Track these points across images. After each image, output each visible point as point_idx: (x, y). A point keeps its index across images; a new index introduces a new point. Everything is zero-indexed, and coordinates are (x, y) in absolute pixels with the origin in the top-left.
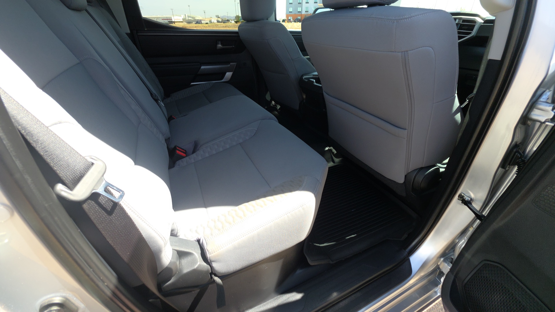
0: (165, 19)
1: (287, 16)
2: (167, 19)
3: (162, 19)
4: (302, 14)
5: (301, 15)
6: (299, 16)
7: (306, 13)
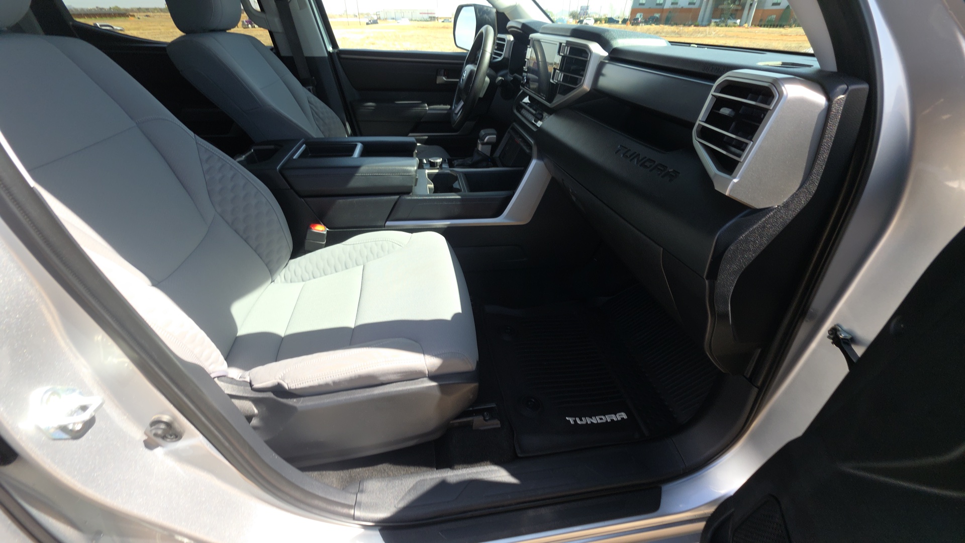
0: (425, 13)
1: (634, 12)
2: (428, 13)
3: (420, 13)
4: (663, 9)
5: (662, 11)
6: (657, 11)
7: (672, 7)
